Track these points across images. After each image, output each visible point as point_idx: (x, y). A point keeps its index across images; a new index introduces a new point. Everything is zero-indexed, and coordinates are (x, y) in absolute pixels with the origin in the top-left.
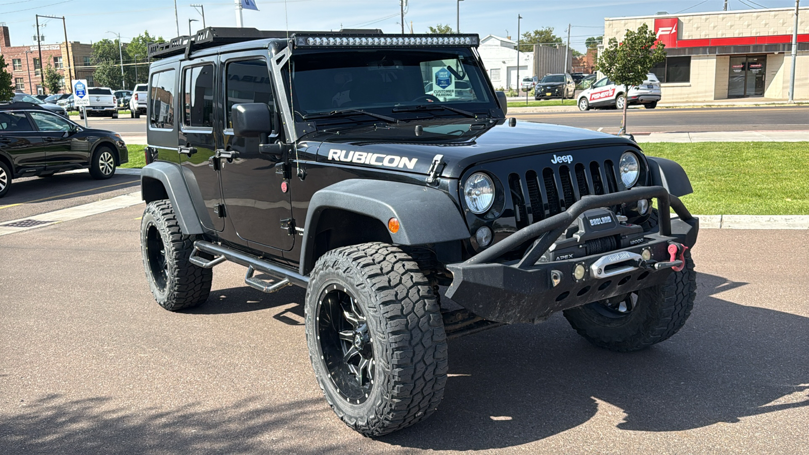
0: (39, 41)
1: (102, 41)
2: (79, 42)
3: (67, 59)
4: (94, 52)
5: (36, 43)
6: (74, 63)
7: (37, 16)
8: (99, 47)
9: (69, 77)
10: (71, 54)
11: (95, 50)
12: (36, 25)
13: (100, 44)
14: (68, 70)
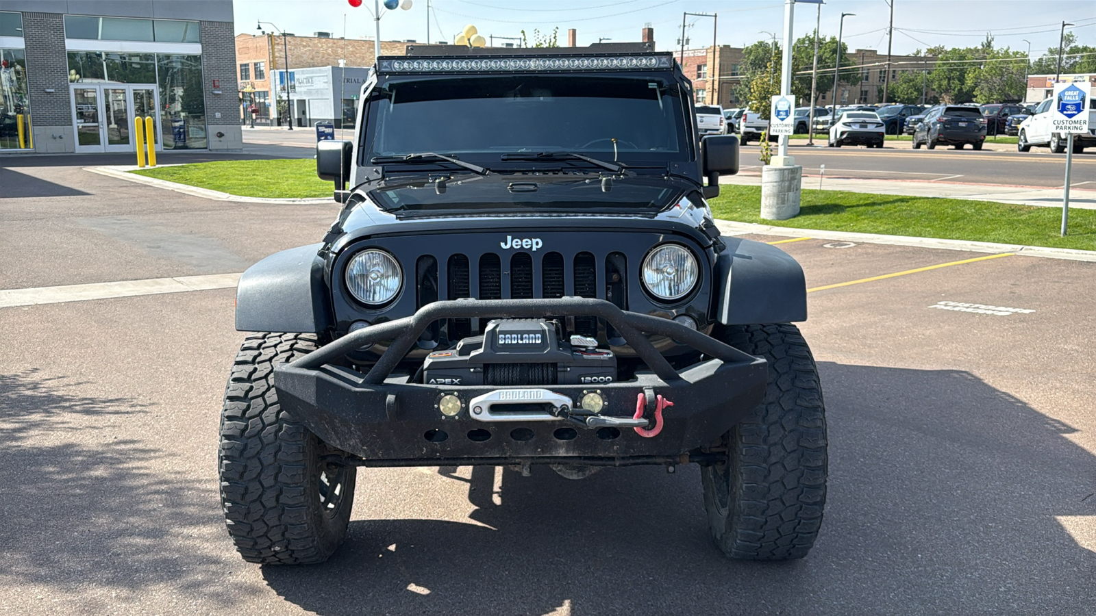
0: (683, 46)
1: (757, 43)
2: (729, 46)
3: (712, 67)
4: (745, 58)
5: (679, 48)
6: (720, 72)
7: (685, 14)
8: (751, 51)
9: (711, 90)
10: (717, 61)
11: (747, 56)
12: (682, 25)
13: (754, 47)
14: (711, 81)
